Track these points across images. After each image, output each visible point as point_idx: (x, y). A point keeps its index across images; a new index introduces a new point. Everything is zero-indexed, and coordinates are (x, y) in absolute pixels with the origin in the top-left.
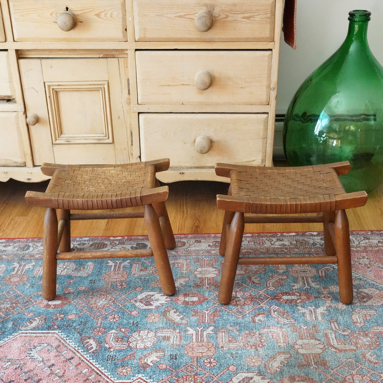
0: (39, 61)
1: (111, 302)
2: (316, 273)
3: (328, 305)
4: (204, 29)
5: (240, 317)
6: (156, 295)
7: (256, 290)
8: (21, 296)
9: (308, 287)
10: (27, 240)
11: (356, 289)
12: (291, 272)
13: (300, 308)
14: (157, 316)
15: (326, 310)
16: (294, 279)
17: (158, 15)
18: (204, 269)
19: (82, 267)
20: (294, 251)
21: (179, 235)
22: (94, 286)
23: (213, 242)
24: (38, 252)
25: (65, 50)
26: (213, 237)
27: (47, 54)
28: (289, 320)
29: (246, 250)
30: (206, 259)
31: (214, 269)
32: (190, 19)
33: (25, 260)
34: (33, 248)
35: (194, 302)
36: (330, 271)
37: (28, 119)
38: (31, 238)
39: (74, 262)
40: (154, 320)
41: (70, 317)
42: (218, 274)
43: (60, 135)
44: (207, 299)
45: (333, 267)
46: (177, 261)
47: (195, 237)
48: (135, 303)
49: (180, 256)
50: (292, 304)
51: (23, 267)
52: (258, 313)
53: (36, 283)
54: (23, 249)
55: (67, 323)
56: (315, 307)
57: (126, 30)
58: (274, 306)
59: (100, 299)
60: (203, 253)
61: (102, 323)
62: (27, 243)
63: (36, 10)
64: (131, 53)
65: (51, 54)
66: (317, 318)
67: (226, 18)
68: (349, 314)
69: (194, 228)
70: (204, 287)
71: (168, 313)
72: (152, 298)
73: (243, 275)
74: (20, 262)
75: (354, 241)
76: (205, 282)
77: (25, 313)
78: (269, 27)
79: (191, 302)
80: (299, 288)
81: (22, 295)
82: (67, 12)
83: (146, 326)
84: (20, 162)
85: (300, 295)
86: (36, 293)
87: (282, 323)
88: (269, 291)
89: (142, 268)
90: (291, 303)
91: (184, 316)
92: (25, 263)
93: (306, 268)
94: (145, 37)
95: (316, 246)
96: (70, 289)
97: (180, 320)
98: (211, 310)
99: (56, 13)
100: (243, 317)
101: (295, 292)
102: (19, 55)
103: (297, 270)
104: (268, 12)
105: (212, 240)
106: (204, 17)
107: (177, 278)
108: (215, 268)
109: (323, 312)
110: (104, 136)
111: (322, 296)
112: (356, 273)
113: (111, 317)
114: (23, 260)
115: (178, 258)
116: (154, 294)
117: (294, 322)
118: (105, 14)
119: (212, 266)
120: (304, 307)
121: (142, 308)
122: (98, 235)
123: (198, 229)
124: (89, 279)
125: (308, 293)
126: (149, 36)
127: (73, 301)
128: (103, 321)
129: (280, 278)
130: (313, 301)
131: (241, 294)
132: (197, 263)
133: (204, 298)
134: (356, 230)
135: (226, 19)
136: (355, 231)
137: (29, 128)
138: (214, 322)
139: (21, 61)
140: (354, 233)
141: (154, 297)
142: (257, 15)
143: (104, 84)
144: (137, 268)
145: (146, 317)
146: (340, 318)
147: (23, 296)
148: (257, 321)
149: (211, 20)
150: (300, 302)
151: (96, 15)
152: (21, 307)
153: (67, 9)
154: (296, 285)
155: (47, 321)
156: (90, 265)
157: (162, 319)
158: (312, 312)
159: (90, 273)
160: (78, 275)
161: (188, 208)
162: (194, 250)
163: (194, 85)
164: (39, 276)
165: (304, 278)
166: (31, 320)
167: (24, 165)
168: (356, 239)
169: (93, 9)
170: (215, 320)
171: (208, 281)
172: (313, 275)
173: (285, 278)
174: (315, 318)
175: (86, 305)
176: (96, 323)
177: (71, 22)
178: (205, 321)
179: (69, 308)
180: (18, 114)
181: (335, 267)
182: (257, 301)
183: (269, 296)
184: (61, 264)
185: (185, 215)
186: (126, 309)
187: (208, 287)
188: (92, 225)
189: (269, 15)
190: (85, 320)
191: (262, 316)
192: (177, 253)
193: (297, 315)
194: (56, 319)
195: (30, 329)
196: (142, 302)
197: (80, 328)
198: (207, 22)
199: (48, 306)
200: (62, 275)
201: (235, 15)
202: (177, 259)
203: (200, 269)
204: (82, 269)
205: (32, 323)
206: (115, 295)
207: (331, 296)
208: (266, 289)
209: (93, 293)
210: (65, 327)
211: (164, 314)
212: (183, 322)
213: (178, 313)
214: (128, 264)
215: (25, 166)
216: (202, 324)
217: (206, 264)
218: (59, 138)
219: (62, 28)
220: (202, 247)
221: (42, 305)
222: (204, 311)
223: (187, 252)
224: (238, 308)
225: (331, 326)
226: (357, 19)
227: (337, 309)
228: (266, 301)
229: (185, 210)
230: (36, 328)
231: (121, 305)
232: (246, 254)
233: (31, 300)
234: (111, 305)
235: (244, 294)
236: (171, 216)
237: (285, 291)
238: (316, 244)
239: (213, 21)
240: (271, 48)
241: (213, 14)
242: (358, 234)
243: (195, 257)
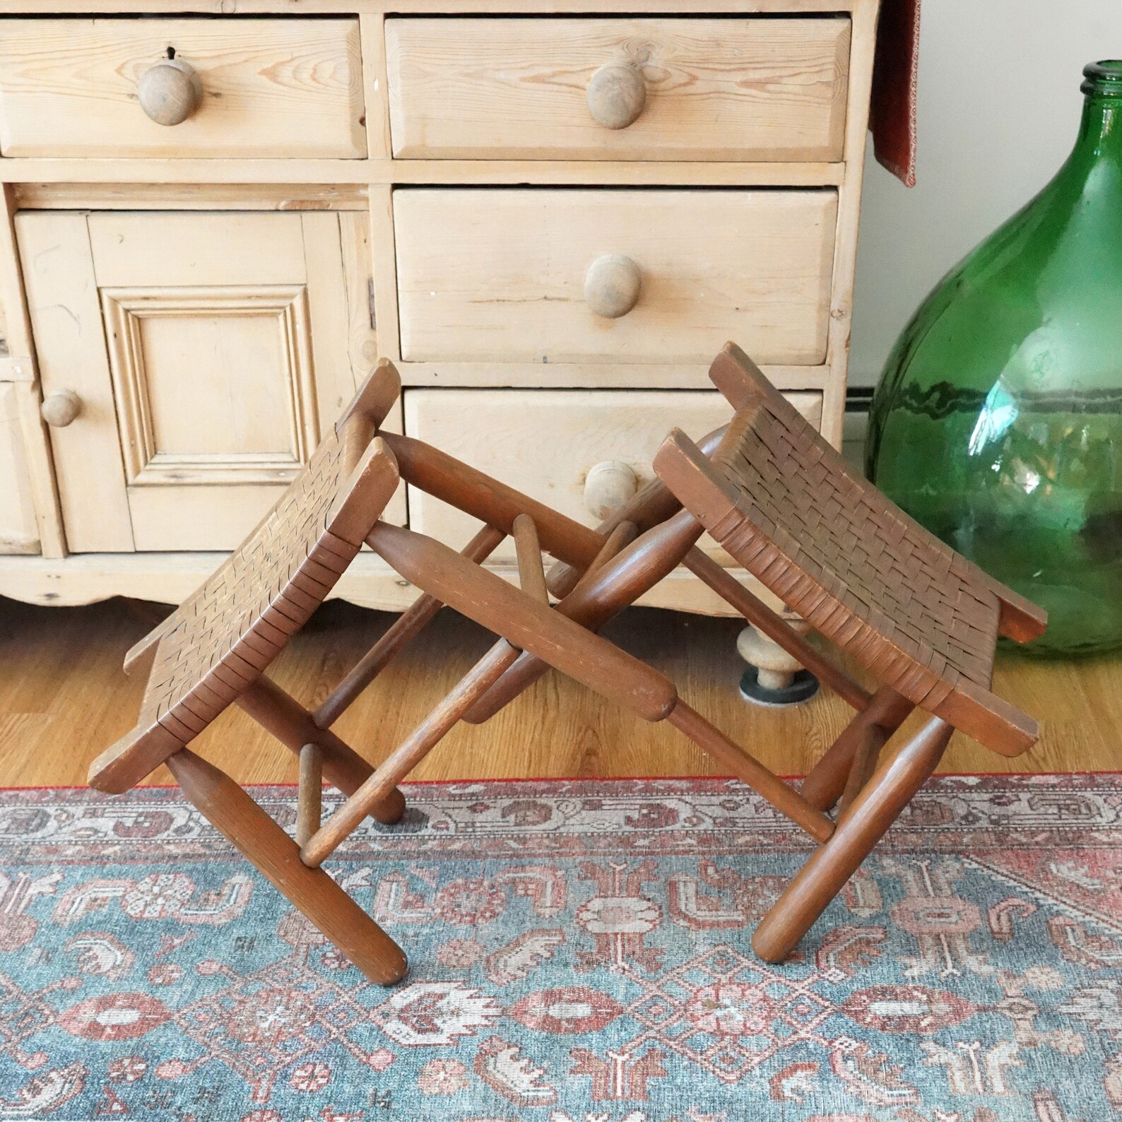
0: (79, 219)
1: (303, 1017)
2: (978, 922)
3: (1023, 1036)
4: (615, 119)
5: (732, 1077)
6: (453, 993)
7: (783, 980)
8: (10, 993)
9: (955, 971)
10: (42, 796)
11: (1115, 982)
12: (898, 916)
13: (929, 1046)
14: (456, 1071)
15: (1019, 1057)
16: (908, 940)
17: (468, 75)
18: (612, 902)
19: (213, 892)
20: (905, 842)
21: (530, 784)
22: (251, 959)
23: (642, 806)
24: (72, 838)
25: (166, 184)
26: (641, 791)
27: (108, 199)
28: (895, 1093)
29: (748, 838)
30: (618, 868)
31: (645, 904)
32: (571, 86)
33: (30, 864)
34: (59, 821)
35: (576, 1022)
36: (1026, 915)
37: (46, 405)
38: (52, 788)
39: (190, 873)
40: (445, 1086)
41: (166, 1072)
42: (658, 921)
43: (152, 458)
44: (621, 1012)
45: (1037, 899)
46: (522, 875)
47: (581, 791)
48: (381, 1023)
49: (535, 856)
50: (905, 1032)
51: (21, 889)
52: (790, 1064)
53: (60, 947)
54: (24, 825)
55: (155, 1092)
56: (982, 1045)
57: (362, 121)
58: (844, 1038)
59: (268, 1007)
60: (610, 845)
61: (271, 1096)
62: (39, 807)
63: (70, 58)
64: (377, 196)
65: (121, 199)
66: (988, 1084)
67: (685, 84)
68: (1097, 1071)
69: (579, 757)
70: (612, 968)
71: (492, 1060)
72: (439, 1004)
73: (740, 924)
74: (13, 869)
75: (1099, 809)
76: (616, 950)
77: (19, 1056)
78: (829, 115)
79: (568, 1020)
80: (924, 973)
81: (11, 988)
82: (171, 63)
83: (417, 1106)
84: (23, 542)
85: (930, 1002)
86: (59, 984)
87: (873, 1100)
88: (827, 984)
89: (410, 898)
90: (903, 1029)
91: (546, 1072)
92: (28, 876)
93: (946, 902)
94: (424, 145)
95: (977, 825)
96: (171, 968)
97: (531, 1087)
98: (635, 1051)
99: (136, 68)
100: (741, 1078)
101: (915, 988)
102: (17, 200)
103: (919, 909)
104: (826, 67)
105: (638, 802)
106: (615, 79)
107: (524, 935)
108: (649, 900)
109: (1009, 1061)
110: (292, 460)
111: (1004, 1004)
112: (1111, 921)
113: (303, 1073)
114: (24, 863)
115: (525, 861)
116: (446, 990)
117: (913, 1099)
118: (295, 71)
119: (639, 894)
120: (944, 1046)
121: (404, 1042)
122: (270, 781)
123: (594, 759)
124: (235, 936)
125: (957, 992)
126: (438, 140)
127: (178, 1011)
128: (273, 1089)
129: (860, 939)
130: (973, 1023)
131: (733, 995)
132: (589, 882)
133: (613, 1008)
134: (1105, 769)
135: (690, 89)
136: (1103, 773)
137: (52, 435)
138: (646, 1095)
139: (24, 221)
140: (1099, 779)
141: (445, 1001)
142: (788, 76)
143: (292, 297)
144: (393, 895)
145: (417, 1074)
146: (1067, 1084)
147: (15, 993)
148: (788, 1093)
149: (640, 89)
150: (931, 1025)
151: (265, 72)
152: (7, 1031)
153: (171, 52)
154: (914, 962)
155: (88, 1086)
156: (241, 885)
157: (471, 1082)
158: (971, 1062)
159: (239, 911)
160: (201, 921)
161: (559, 689)
162: (579, 837)
163: (581, 301)
164: (72, 923)
165: (942, 936)
166: (36, 1082)
167: (37, 551)
168: (1105, 801)
169: (255, 54)
170: (648, 1088)
171: (623, 946)
172: (972, 927)
173: (880, 936)
174: (984, 1084)
175: (221, 1029)
176: (251, 1096)
177: (184, 95)
178: (615, 1091)
179: (163, 1040)
180: (14, 388)
181: (1042, 902)
182: (788, 1019)
183: (827, 1004)
184: (147, 880)
185: (552, 714)
186: (351, 1045)
187: (624, 969)
188: (251, 743)
189: (829, 76)
190: (216, 1084)
191: (803, 1074)
192: (524, 844)
193: (920, 1074)
194: (118, 1077)
195: (31, 1112)
196: (405, 1021)
197: (196, 1112)
198: (627, 99)
199: (96, 1030)
200: (147, 920)
201: (719, 76)
202: (523, 866)
203: (597, 904)
204: (213, 897)
205: (39, 1093)
206: (317, 992)
207: (1033, 1005)
208: (816, 977)
209: (245, 985)
210: (147, 1109)
211: (480, 1062)
212: (540, 1094)
213: (526, 1061)
214: (364, 883)
215: (40, 554)
216: (605, 1103)
217: (617, 884)
218: (148, 467)
219: (154, 114)
220: (607, 824)
221: (75, 1028)
222: (611, 1054)
223: (556, 840)
224: (723, 1044)
225: (1038, 1116)
226: (1108, 90)
227: (1055, 1053)
228: (816, 1021)
229: (552, 697)
230: (51, 1110)
231: (338, 1028)
232: (747, 852)
233: (42, 1006)
234: (303, 1030)
235: (743, 995)
236: (507, 714)
237: (878, 986)
238: (977, 819)
239: (645, 94)
240: (834, 183)
241: (647, 71)
242: (1113, 784)
243: (581, 858)
